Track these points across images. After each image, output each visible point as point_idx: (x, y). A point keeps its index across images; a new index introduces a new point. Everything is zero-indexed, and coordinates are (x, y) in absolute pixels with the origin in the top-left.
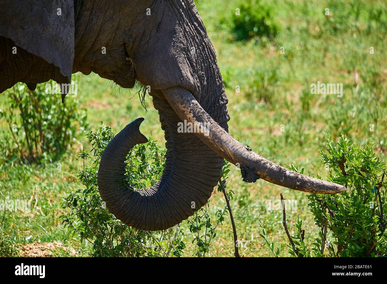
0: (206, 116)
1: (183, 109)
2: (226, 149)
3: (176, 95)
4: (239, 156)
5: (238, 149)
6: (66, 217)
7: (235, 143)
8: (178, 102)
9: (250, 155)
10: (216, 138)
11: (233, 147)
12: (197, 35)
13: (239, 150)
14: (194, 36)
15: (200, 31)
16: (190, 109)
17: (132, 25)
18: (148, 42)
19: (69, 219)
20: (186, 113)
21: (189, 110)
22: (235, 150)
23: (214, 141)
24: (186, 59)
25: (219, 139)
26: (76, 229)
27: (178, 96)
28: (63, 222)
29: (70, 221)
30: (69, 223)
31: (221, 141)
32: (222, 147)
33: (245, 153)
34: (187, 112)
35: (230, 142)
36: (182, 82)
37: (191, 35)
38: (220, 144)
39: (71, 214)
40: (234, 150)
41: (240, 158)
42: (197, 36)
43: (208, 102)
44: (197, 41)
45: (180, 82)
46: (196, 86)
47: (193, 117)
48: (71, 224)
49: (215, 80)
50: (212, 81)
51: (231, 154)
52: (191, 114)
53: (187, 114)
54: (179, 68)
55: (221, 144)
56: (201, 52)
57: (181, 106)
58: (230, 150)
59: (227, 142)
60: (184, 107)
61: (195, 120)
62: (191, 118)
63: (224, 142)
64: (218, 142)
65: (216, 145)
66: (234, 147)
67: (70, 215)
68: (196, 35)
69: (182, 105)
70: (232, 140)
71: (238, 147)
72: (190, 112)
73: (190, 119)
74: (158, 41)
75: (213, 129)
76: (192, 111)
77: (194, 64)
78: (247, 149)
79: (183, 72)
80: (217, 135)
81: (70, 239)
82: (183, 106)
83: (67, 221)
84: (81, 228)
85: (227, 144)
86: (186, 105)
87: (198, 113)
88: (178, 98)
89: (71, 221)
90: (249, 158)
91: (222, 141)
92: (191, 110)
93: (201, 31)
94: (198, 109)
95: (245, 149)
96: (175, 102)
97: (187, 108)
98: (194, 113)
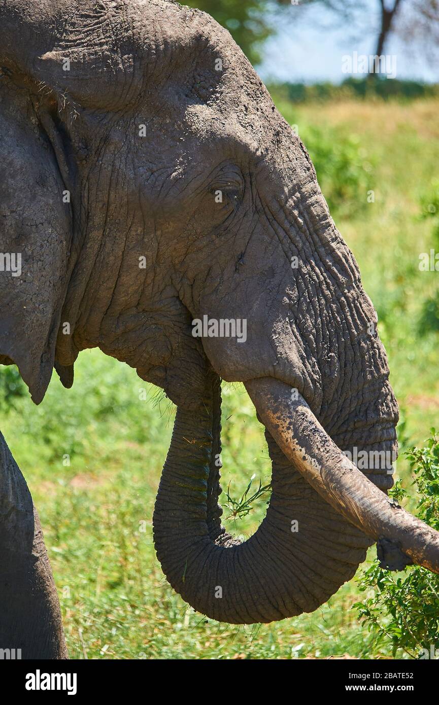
0: (319, 438)
1: (276, 421)
2: (350, 502)
3: (266, 395)
4: (373, 516)
5: (371, 504)
6: (365, 606)
7: (369, 492)
8: (268, 409)
9: (394, 516)
10: (332, 481)
11: (362, 499)
12: (329, 281)
13: (373, 506)
14: (320, 283)
15: (337, 275)
16: (288, 422)
17: (186, 254)
18: (216, 290)
19: (371, 610)
20: (280, 429)
21: (286, 424)
22: (366, 505)
23: (327, 485)
24: (291, 326)
25: (338, 482)
26: (383, 630)
27: (269, 396)
28: (361, 616)
29: (373, 615)
30: (370, 618)
31: (340, 486)
32: (342, 497)
33: (385, 512)
34: (283, 427)
35: (358, 489)
36: (274, 369)
37: (313, 280)
38: (339, 493)
39: (374, 602)
40: (363, 504)
41: (374, 521)
42: (327, 284)
43: (341, 411)
44: (327, 292)
45: (271, 368)
46: (308, 378)
47: (294, 437)
48: (375, 619)
49: (363, 370)
50: (356, 372)
51: (358, 512)
52: (290, 431)
53: (283, 431)
54: (272, 342)
55: (341, 493)
56: (333, 314)
57: (272, 415)
58: (356, 504)
59: (353, 489)
60: (279, 418)
61: (297, 444)
62: (289, 440)
63: (347, 489)
64: (335, 488)
65: (332, 493)
66: (365, 499)
67: (372, 604)
68: (326, 282)
69: (274, 414)
70: (362, 486)
71: (373, 500)
72: (288, 428)
73: (287, 441)
74: (236, 289)
75: (328, 463)
76: (291, 427)
77: (311, 336)
78: (392, 505)
79: (280, 349)
80: (333, 475)
81: (374, 652)
82: (276, 416)
83: (368, 614)
84: (393, 629)
85: (351, 493)
86: (282, 415)
87: (303, 430)
88: (269, 400)
89: (376, 614)
90: (392, 522)
91: (342, 486)
92: (290, 424)
93: (339, 275)
94: (305, 423)
95: (387, 504)
96: (263, 408)
97: (284, 420)
98: (296, 431)
